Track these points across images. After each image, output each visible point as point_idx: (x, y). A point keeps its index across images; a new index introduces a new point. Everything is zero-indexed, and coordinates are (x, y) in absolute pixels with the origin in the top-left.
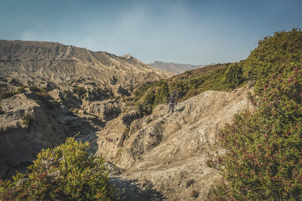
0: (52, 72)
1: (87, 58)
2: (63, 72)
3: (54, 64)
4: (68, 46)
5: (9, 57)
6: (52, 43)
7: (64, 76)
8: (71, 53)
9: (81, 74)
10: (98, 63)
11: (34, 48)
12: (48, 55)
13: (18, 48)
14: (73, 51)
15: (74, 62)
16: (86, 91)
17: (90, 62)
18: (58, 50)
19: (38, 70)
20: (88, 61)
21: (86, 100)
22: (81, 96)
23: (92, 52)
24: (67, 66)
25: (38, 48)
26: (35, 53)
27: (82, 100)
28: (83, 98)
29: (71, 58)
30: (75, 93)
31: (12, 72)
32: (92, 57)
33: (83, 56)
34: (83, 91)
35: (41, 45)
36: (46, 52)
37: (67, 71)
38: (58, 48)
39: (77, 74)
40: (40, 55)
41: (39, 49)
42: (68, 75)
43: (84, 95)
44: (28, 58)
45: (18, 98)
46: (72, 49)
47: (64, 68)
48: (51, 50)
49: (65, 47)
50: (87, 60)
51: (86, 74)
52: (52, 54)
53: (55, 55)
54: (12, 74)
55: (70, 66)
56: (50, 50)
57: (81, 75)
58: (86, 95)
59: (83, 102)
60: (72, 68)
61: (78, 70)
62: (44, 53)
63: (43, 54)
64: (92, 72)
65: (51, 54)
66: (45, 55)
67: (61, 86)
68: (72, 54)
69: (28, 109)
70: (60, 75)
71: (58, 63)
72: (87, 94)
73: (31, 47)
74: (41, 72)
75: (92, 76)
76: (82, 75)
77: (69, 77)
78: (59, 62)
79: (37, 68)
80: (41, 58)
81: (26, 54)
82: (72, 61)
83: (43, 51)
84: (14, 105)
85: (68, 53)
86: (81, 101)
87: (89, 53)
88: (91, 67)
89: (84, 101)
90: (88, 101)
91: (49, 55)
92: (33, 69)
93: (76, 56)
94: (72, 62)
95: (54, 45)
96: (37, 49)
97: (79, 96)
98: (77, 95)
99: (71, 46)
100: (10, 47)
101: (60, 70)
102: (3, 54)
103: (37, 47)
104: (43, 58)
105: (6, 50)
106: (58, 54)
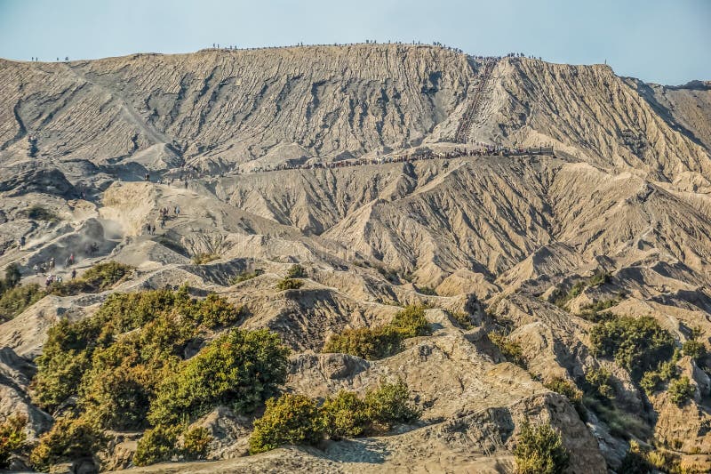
0: (419, 228)
1: (618, 131)
2: (485, 227)
3: (430, 179)
4: (492, 63)
5: (172, 154)
6: (402, 52)
7: (495, 256)
8: (513, 108)
9: (595, 237)
10: (692, 164)
11: (300, 86)
12: (379, 127)
13: (215, 97)
14: (530, 89)
15: (546, 163)
16: (676, 344)
17: (636, 160)
18: (434, 91)
19: (344, 222)
20: (626, 151)
21: (682, 403)
22: (650, 375)
23: (646, 86)
24: (508, 192)
25: (320, 88)
26: (309, 114)
27: (651, 399)
28: (659, 386)
29: (513, 136)
30: (610, 357)
31: (231, 237)
32: (654, 127)
33: (592, 122)
34: (657, 342)
35: (335, 65)
36: (365, 108)
37: (505, 224)
38: (435, 77)
39: (569, 236)
40: (335, 130)
41: (330, 89)
42: (514, 245)
43: (665, 369)
44: (271, 153)
45: (438, 355)
46: (523, 75)
47: (490, 204)
48: (398, 96)
49: (481, 68)
50: (615, 145)
51: (632, 237)
52: (402, 117)
53: (419, 121)
54: (229, 245)
55: (520, 189)
56: (390, 94)
57: (597, 245)
58: (681, 370)
59: (663, 413)
60: (539, 206)
61: (576, 215)
62: (357, 118)
63: (351, 121)
64: (667, 226)
65: (397, 118)
66: (361, 126)
67: (519, 313)
68: (521, 109)
69: (523, 407)
70: (465, 246)
71: (454, 173)
72: (687, 365)
73: (284, 81)
74: (359, 231)
75: (674, 248)
76: (606, 245)
77: (530, 259)
78: (455, 164)
79: (335, 205)
80: (342, 144)
81: (259, 128)
82: (534, 155)
83: (351, 101)
84: (432, 387)
85: (496, 104)
86: (647, 407)
87: (631, 94)
88: (661, 194)
89: (664, 404)
90: (693, 407)
91: (387, 126)
92: (311, 217)
93: (544, 119)
94: (533, 161)
95: (413, 64)
96: (314, 92)
97: (636, 377)
98: (624, 365)
99: (514, 61)
100: (177, 89)
101: (465, 217)
102: (142, 133)
103: (317, 78)
104: (353, 145)
105: (156, 113)
106: (436, 116)
